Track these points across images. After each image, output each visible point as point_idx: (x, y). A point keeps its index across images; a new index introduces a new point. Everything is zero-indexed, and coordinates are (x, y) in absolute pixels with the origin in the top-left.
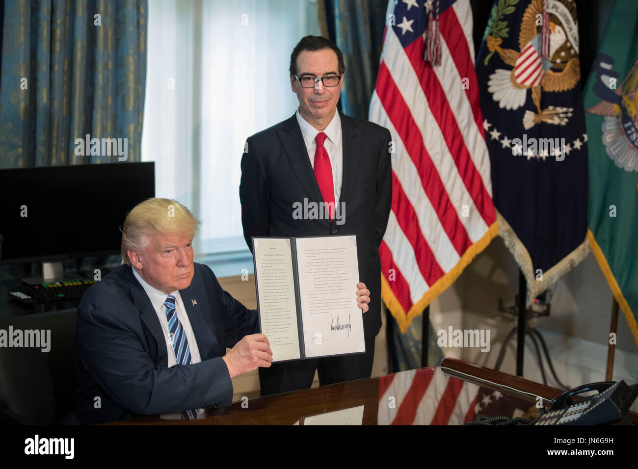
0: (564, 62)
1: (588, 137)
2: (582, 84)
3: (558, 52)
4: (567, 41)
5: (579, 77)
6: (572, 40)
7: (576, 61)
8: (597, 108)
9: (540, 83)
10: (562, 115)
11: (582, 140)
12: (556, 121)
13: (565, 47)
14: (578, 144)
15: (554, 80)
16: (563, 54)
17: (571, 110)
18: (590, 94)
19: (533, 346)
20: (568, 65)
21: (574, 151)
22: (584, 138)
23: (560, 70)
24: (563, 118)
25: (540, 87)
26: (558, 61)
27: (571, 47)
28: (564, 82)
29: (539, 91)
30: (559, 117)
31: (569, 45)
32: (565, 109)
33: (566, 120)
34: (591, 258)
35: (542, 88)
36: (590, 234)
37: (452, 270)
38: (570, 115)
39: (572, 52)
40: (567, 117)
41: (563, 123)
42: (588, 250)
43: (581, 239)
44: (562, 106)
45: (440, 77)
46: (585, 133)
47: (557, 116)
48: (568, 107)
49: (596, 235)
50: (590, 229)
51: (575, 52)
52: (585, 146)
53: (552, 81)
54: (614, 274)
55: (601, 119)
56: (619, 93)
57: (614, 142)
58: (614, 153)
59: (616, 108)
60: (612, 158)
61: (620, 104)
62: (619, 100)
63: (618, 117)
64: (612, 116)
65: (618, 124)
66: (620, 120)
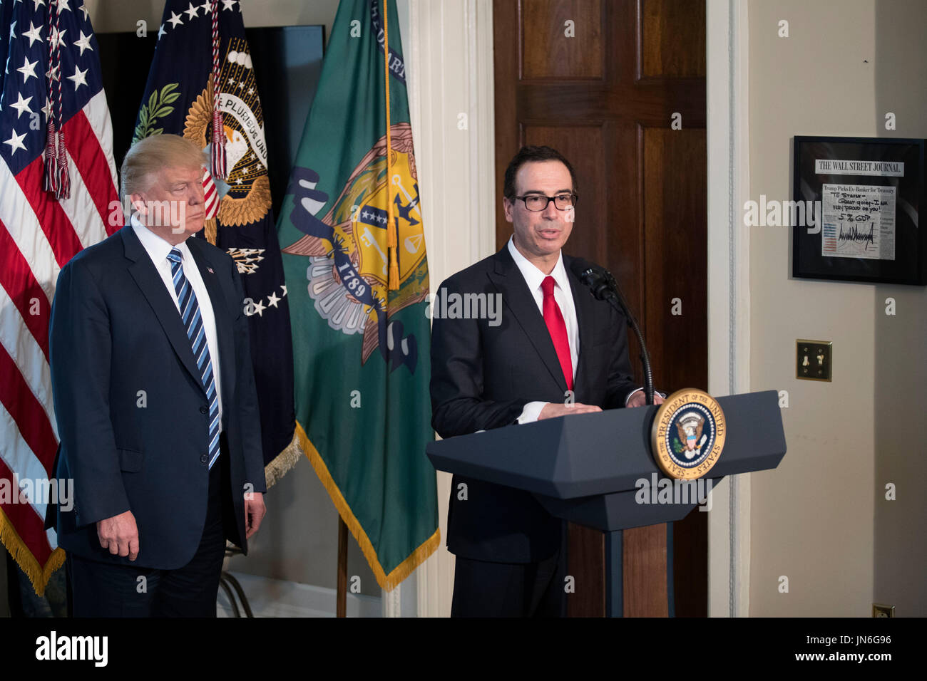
0: (248, 183)
1: (287, 288)
2: (275, 213)
3: (238, 168)
4: (251, 151)
5: (270, 203)
6: (257, 150)
7: (264, 179)
8: (298, 245)
9: (214, 215)
10: (249, 260)
11: (280, 293)
12: (241, 268)
13: (248, 161)
14: (274, 300)
15: (235, 210)
16: (245, 171)
17: (261, 251)
18: (287, 227)
19: (227, 600)
20: (254, 185)
21: (269, 310)
22: (283, 291)
23: (243, 195)
24: (250, 263)
25: (214, 221)
26: (239, 181)
27: (257, 160)
28: (250, 211)
29: (214, 227)
30: (244, 263)
31: (253, 157)
32: (252, 251)
33: (255, 266)
34: (304, 458)
35: (218, 222)
36: (299, 429)
38: (260, 258)
39: (259, 167)
40: (255, 262)
41: (251, 271)
42: (299, 453)
43: (288, 439)
44: (249, 247)
45: (69, 215)
46: (284, 285)
47: (242, 262)
48: (258, 248)
49: (308, 429)
50: (300, 422)
51: (263, 167)
52: (284, 302)
53: (231, 211)
54: (338, 485)
55: (305, 261)
56: (327, 221)
57: (325, 294)
58: (326, 310)
59: (325, 244)
60: (324, 317)
61: (331, 239)
62: (328, 233)
63: (329, 257)
64: (320, 256)
65: (330, 266)
66: (332, 261)
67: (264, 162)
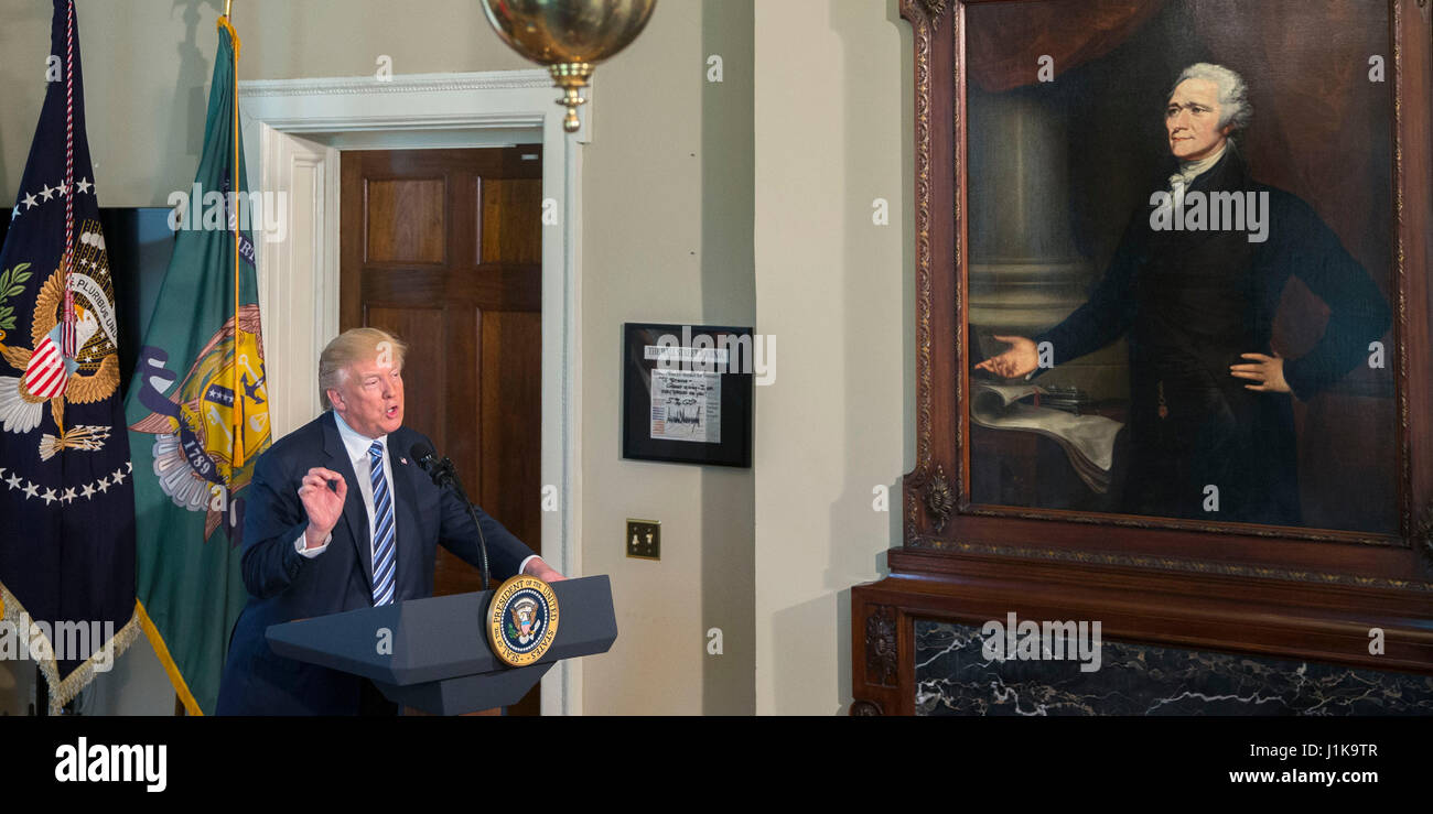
0: (97, 361)
1: (133, 465)
2: (123, 389)
3: (87, 347)
4: (101, 330)
5: (118, 380)
6: (107, 329)
7: (114, 357)
8: (144, 423)
9: (62, 394)
10: (95, 437)
11: (125, 470)
12: (87, 446)
13: (98, 340)
14: (118, 477)
15: (84, 387)
16: (95, 349)
17: (108, 428)
18: (134, 404)
20: (103, 364)
21: (113, 488)
22: (128, 467)
23: (92, 373)
24: (96, 441)
25: (62, 398)
26: (88, 359)
27: (107, 339)
29: (61, 404)
30: (91, 440)
31: (103, 335)
32: (99, 428)
33: (101, 443)
34: (142, 640)
35: (66, 400)
36: (140, 606)
38: (107, 435)
39: (108, 345)
40: (101, 439)
41: (97, 448)
42: (138, 630)
43: (129, 613)
44: (95, 424)
46: (129, 461)
47: (86, 440)
48: (104, 425)
49: (147, 608)
50: (141, 600)
51: (112, 345)
52: (129, 479)
53: (79, 389)
54: (177, 663)
55: (151, 438)
56: (175, 399)
57: (171, 471)
58: (171, 487)
59: (172, 422)
60: (168, 494)
61: (178, 417)
62: (175, 411)
63: (175, 435)
64: (166, 434)
65: (175, 444)
66: (178, 439)
67: (114, 341)
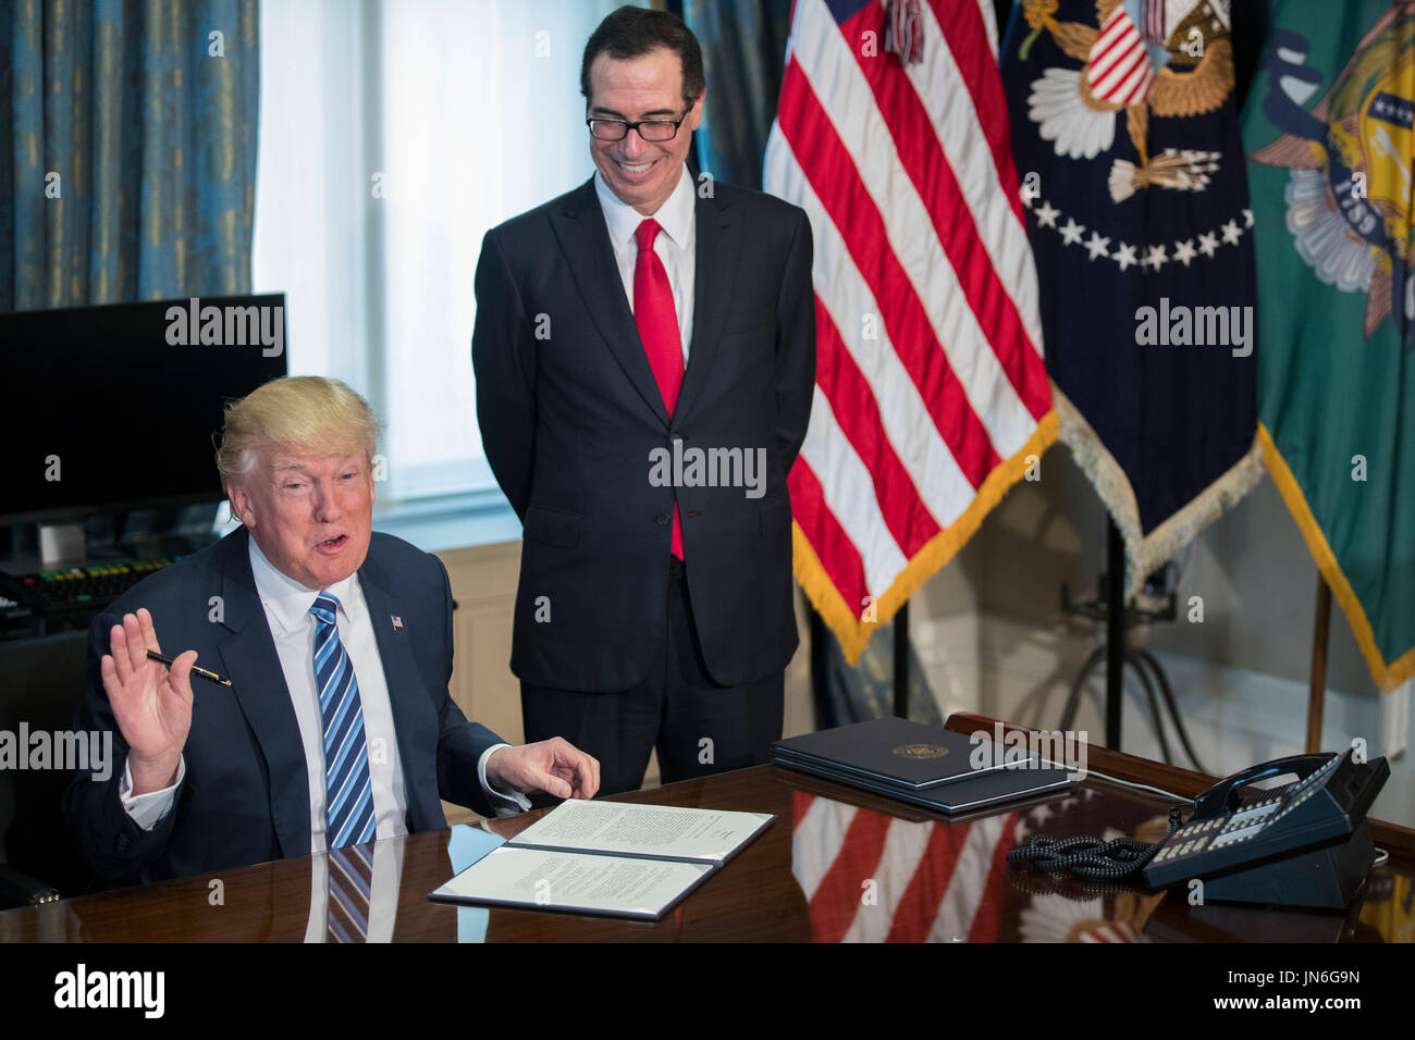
1: (1255, 216)
2: (1239, 96)
3: (1183, 27)
4: (1204, 2)
5: (1231, 82)
6: (1214, 2)
7: (1224, 45)
8: (1273, 151)
9: (1145, 99)
10: (1196, 169)
11: (1241, 222)
12: (1182, 182)
13: (1199, 16)
14: (1232, 233)
15: (1177, 90)
17: (1215, 156)
18: (1257, 121)
19: (1141, 690)
20: (1208, 55)
21: (1224, 249)
22: (1245, 219)
23: (1189, 69)
24: (1198, 174)
25: (1144, 107)
26: (1185, 47)
27: (1213, 16)
28: (1199, 95)
29: (1143, 116)
30: (1189, 173)
31: (1207, 10)
32: (1201, 156)
33: (1205, 179)
34: (1266, 486)
35: (1150, 109)
36: (1264, 434)
37: (959, 521)
38: (1213, 168)
39: (1216, 25)
40: (1206, 173)
41: (1199, 187)
42: (1260, 470)
43: (1244, 445)
44: (1196, 148)
45: (920, 89)
46: (1247, 208)
47: (1185, 172)
48: (1209, 150)
49: (1276, 435)
50: (1265, 422)
51: (1222, 26)
52: (1247, 237)
53: (1170, 94)
54: (1320, 522)
55: (1283, 176)
56: (1320, 114)
57: (1313, 227)
58: (1313, 251)
59: (1315, 149)
60: (1309, 262)
61: (1324, 142)
62: (1321, 133)
63: (1320, 170)
64: (1307, 168)
65: (1321, 185)
66: (1325, 177)
67: (1225, 19)
